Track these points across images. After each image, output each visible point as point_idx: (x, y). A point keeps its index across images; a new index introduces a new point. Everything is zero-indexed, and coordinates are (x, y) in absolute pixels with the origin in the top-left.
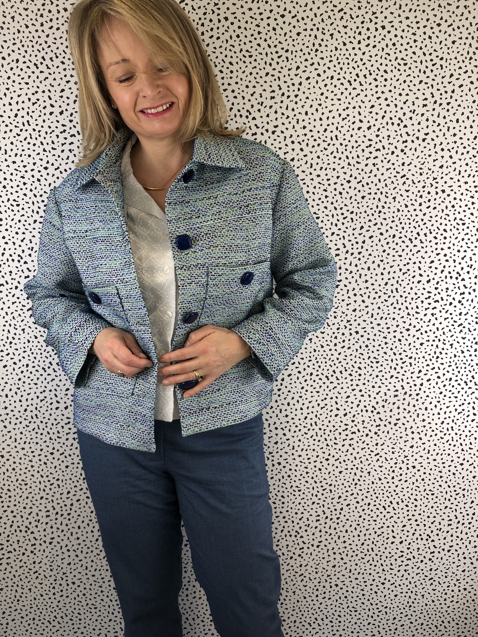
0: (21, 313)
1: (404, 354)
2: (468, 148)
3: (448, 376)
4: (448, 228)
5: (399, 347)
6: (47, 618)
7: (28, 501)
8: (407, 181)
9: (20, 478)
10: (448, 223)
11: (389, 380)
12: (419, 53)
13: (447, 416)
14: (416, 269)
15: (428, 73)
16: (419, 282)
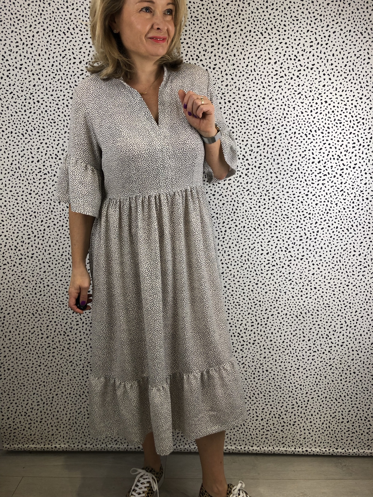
1: (305, 211)
2: (341, 73)
3: (335, 225)
4: (330, 126)
5: (302, 207)
6: (79, 393)
7: (65, 315)
8: (302, 97)
9: (60, 300)
10: (331, 123)
11: (296, 229)
12: (306, 12)
13: (336, 252)
14: (311, 154)
16: (313, 163)
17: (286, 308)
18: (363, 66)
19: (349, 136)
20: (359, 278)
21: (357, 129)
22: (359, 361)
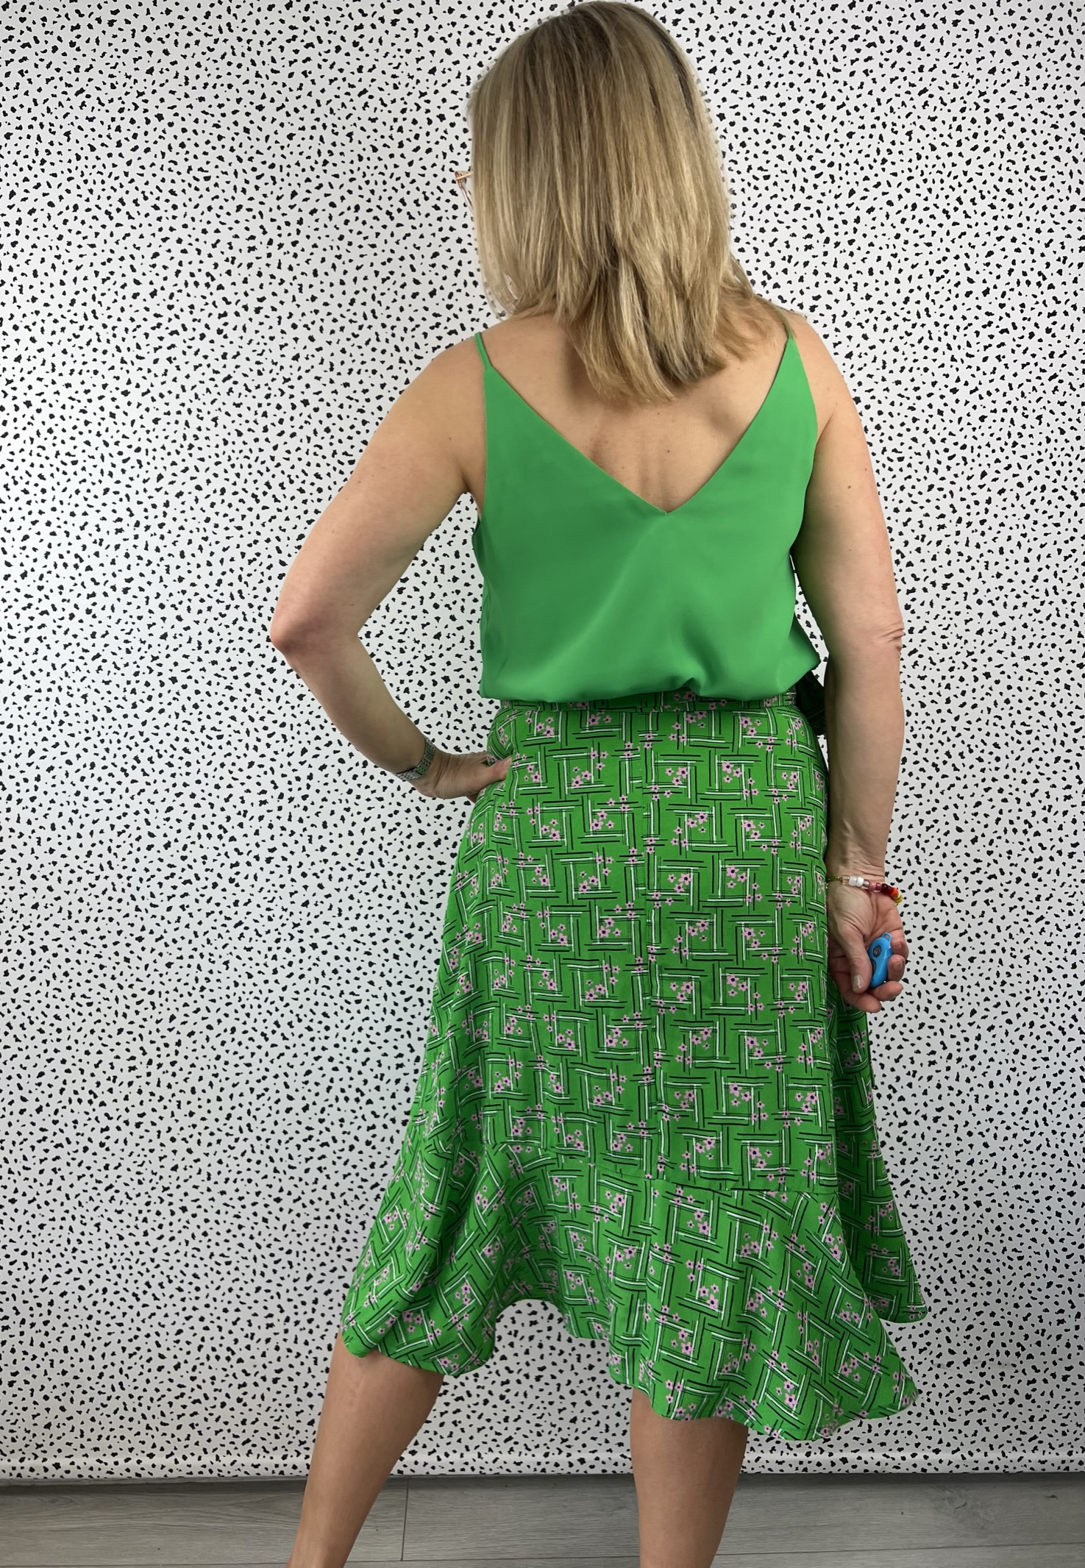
0: (80, 663)
2: (895, 320)
6: (132, 1287)
7: (93, 1038)
9: (79, 992)
12: (789, 156)
13: (904, 834)
19: (926, 495)
20: (976, 911)
21: (949, 476)
22: (988, 1166)
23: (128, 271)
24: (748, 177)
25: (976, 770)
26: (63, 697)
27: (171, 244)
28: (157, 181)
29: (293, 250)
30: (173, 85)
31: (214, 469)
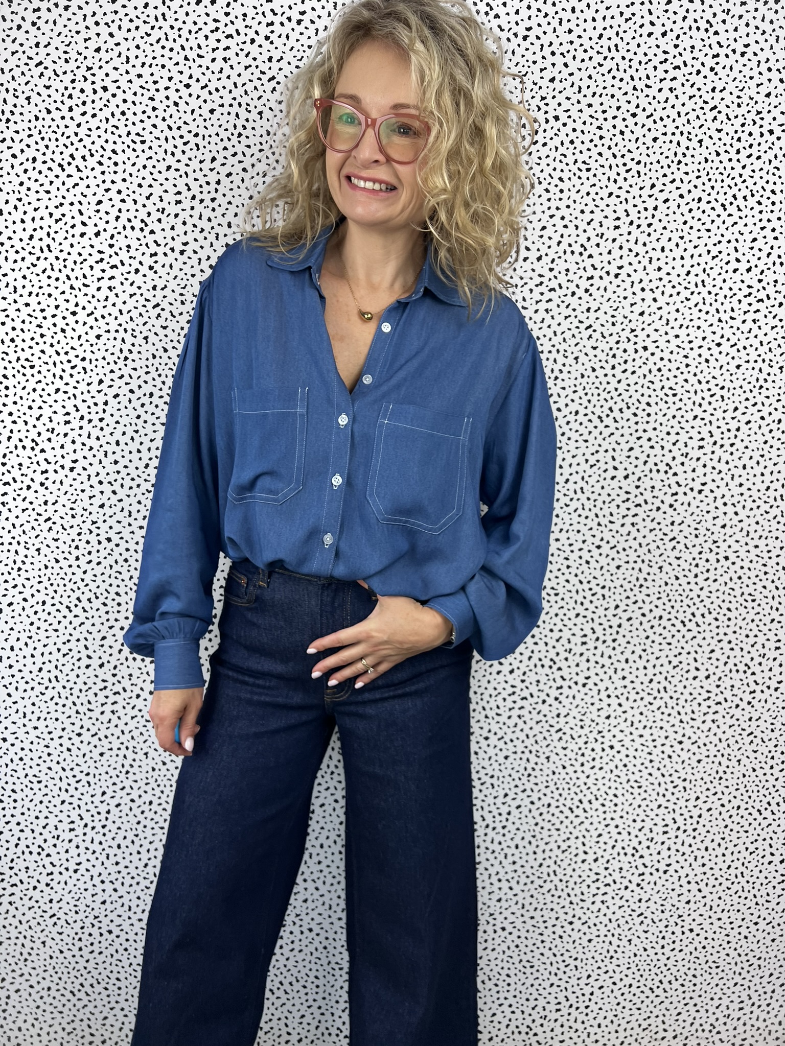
0: (35, 524)
1: (594, 582)
2: (679, 288)
3: (657, 612)
4: (652, 401)
5: (587, 571)
8: (595, 336)
10: (653, 394)
11: (574, 620)
12: (607, 154)
13: (657, 671)
14: (610, 460)
15: (620, 182)
16: (613, 478)
17: (548, 791)
18: (724, 276)
19: (692, 423)
20: (705, 727)
21: (710, 409)
22: (701, 905)
23: (77, 215)
24: (574, 169)
25: (713, 627)
26: (21, 549)
27: (113, 194)
28: (101, 142)
29: (211, 205)
30: (116, 62)
31: (144, 377)
